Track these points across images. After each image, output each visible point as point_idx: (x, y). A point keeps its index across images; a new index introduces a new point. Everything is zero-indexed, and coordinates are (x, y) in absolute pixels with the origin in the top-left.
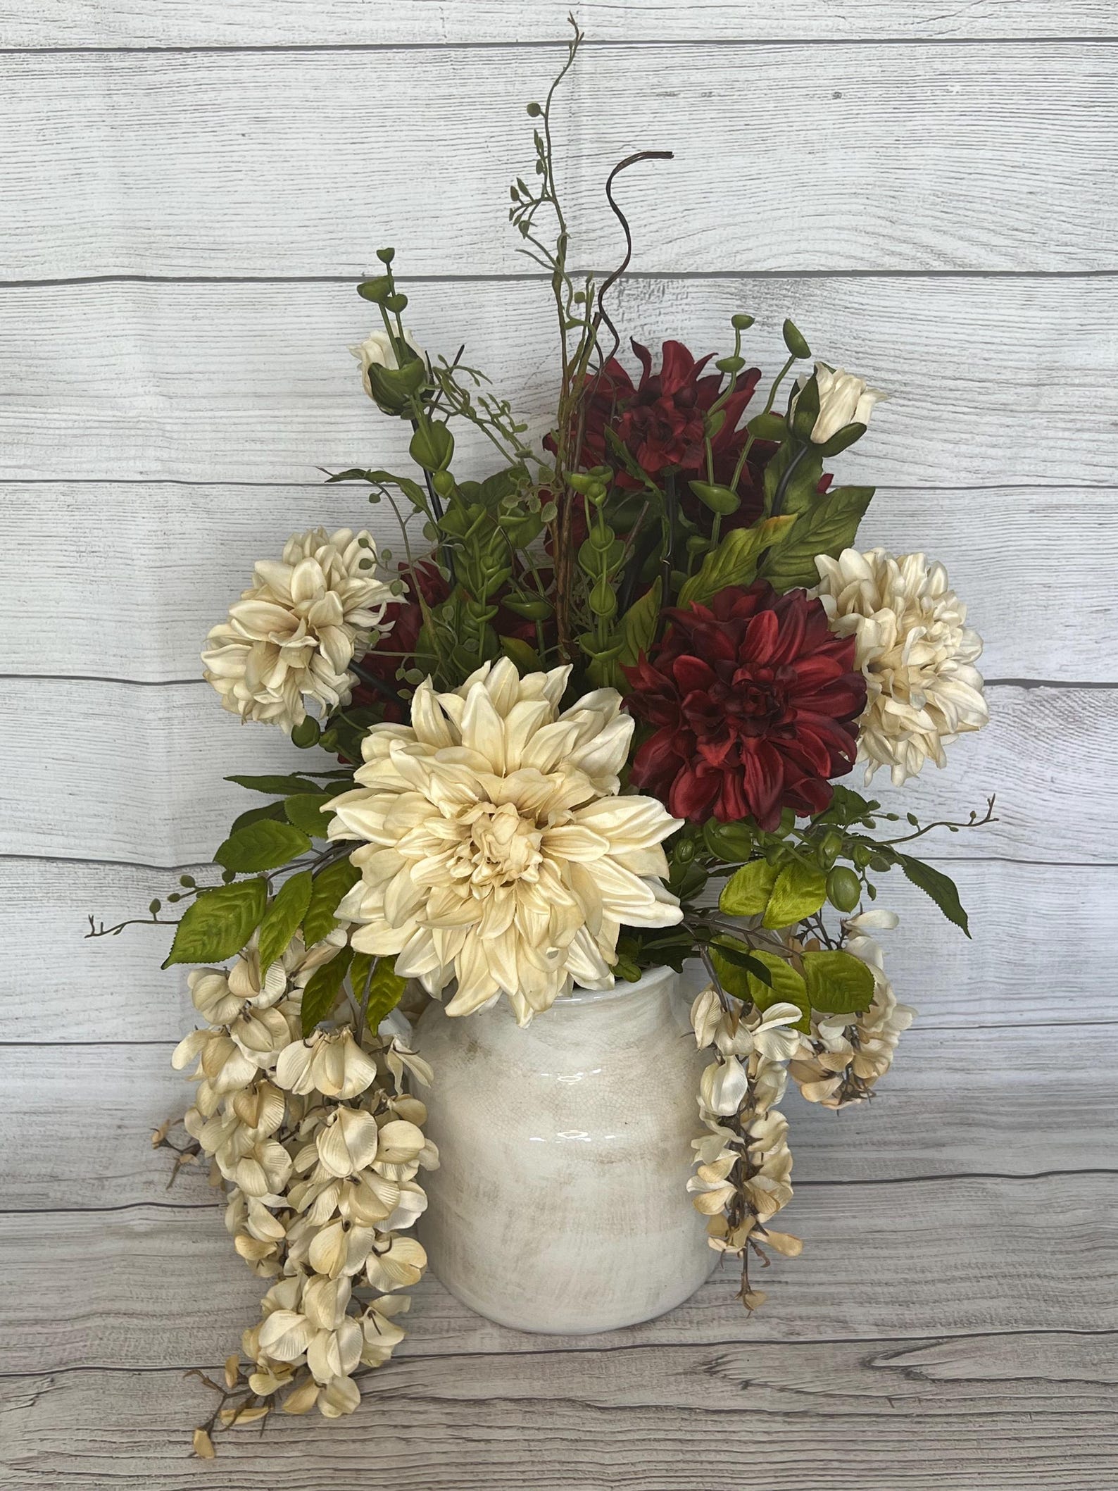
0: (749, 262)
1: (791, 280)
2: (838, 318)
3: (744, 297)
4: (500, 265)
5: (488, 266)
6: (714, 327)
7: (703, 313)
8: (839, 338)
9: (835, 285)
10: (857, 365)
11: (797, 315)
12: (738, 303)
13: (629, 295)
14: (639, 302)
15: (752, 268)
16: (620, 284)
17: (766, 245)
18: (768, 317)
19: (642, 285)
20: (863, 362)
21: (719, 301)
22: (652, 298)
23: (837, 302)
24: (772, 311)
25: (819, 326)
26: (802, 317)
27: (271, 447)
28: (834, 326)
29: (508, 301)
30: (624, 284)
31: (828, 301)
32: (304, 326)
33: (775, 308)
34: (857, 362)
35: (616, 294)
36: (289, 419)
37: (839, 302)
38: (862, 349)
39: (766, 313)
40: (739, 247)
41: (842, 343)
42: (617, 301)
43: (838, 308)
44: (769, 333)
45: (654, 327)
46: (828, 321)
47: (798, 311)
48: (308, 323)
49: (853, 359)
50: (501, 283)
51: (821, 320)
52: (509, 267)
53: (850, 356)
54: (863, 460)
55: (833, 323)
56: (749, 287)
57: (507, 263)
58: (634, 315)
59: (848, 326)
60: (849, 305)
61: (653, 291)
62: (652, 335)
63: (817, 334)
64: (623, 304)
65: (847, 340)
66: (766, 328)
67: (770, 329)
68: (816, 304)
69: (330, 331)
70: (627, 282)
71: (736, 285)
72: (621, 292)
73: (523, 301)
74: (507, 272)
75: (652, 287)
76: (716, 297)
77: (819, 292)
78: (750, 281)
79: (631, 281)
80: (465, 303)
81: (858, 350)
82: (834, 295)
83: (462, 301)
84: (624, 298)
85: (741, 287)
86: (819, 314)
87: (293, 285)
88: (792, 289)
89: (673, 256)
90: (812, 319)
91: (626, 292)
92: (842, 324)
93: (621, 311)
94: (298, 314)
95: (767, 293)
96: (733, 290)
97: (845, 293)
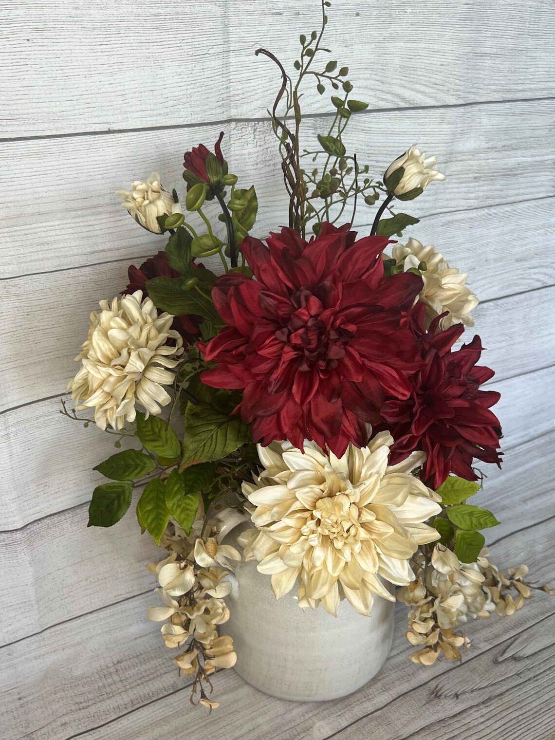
0: (318, 109)
2: (359, 136)
3: (316, 128)
4: (190, 118)
5: (182, 119)
9: (358, 118)
12: (313, 131)
13: (259, 131)
15: (319, 112)
17: (325, 98)
19: (266, 125)
20: (370, 158)
25: (350, 141)
27: (55, 246)
28: (358, 141)
29: (194, 139)
30: (257, 125)
31: (354, 127)
32: (72, 165)
35: (253, 131)
36: (62, 226)
37: (360, 128)
38: (370, 152)
40: (312, 100)
42: (253, 136)
43: (359, 130)
45: (273, 149)
46: (354, 138)
48: (74, 163)
50: (190, 129)
51: (351, 138)
52: (194, 119)
53: (365, 156)
55: (357, 139)
56: (318, 122)
57: (194, 116)
58: (263, 143)
60: (364, 129)
62: (272, 154)
64: (256, 137)
65: (363, 147)
69: (88, 167)
70: (258, 124)
71: (312, 121)
72: (255, 130)
73: (202, 139)
74: (193, 122)
78: (318, 119)
79: (260, 123)
80: (170, 143)
82: (357, 124)
83: (168, 141)
84: (257, 133)
85: (314, 123)
87: (64, 139)
89: (282, 107)
90: (347, 138)
91: (258, 130)
93: (255, 141)
94: (68, 158)
95: (327, 125)
96: (310, 125)
97: (362, 123)
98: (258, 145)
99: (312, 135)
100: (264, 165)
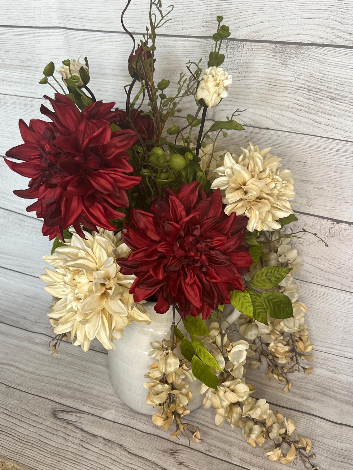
0: (279, 37)
1: (295, 46)
2: (314, 64)
3: (276, 52)
4: (181, 31)
5: (177, 32)
6: (263, 63)
7: (259, 57)
8: (314, 72)
9: (314, 50)
10: (321, 85)
11: (297, 61)
12: (273, 54)
13: (230, 47)
14: (234, 50)
15: (280, 40)
16: (227, 43)
17: (286, 30)
18: (285, 61)
19: (235, 44)
20: (323, 84)
21: (265, 53)
22: (239, 49)
23: (314, 57)
24: (287, 59)
25: (306, 67)
26: (299, 62)
27: (105, 93)
28: (313, 67)
29: (183, 46)
30: (228, 43)
31: (311, 56)
33: (288, 57)
34: (321, 84)
35: (226, 46)
36: (112, 84)
37: (315, 57)
38: (323, 79)
39: (284, 59)
40: (274, 31)
41: (315, 75)
42: (226, 50)
43: (315, 60)
44: (286, 68)
45: (239, 61)
46: (310, 65)
47: (297, 60)
48: (116, 49)
49: (319, 83)
50: (181, 38)
51: (307, 64)
52: (184, 33)
54: (319, 125)
55: (312, 66)
56: (278, 48)
57: (184, 31)
58: (232, 56)
59: (318, 68)
60: (319, 59)
61: (239, 47)
62: (238, 65)
63: (305, 70)
64: (228, 51)
65: (317, 74)
66: (284, 65)
67: (286, 66)
68: (306, 57)
70: (230, 42)
71: (273, 46)
72: (227, 46)
73: (189, 46)
74: (184, 34)
75: (239, 45)
76: (264, 51)
77: (307, 52)
78: (278, 45)
79: (231, 42)
80: (169, 45)
81: (321, 78)
82: (313, 54)
83: (168, 44)
84: (229, 48)
85: (275, 48)
86: (306, 62)
87: (111, 34)
88: (296, 50)
89: (248, 32)
90: (303, 64)
91: (229, 46)
92: (316, 67)
93: (227, 53)
94: (113, 45)
95: (285, 51)
96: (271, 49)
97: (318, 54)
98: (228, 57)
99: (272, 57)
100: (232, 72)
